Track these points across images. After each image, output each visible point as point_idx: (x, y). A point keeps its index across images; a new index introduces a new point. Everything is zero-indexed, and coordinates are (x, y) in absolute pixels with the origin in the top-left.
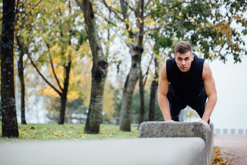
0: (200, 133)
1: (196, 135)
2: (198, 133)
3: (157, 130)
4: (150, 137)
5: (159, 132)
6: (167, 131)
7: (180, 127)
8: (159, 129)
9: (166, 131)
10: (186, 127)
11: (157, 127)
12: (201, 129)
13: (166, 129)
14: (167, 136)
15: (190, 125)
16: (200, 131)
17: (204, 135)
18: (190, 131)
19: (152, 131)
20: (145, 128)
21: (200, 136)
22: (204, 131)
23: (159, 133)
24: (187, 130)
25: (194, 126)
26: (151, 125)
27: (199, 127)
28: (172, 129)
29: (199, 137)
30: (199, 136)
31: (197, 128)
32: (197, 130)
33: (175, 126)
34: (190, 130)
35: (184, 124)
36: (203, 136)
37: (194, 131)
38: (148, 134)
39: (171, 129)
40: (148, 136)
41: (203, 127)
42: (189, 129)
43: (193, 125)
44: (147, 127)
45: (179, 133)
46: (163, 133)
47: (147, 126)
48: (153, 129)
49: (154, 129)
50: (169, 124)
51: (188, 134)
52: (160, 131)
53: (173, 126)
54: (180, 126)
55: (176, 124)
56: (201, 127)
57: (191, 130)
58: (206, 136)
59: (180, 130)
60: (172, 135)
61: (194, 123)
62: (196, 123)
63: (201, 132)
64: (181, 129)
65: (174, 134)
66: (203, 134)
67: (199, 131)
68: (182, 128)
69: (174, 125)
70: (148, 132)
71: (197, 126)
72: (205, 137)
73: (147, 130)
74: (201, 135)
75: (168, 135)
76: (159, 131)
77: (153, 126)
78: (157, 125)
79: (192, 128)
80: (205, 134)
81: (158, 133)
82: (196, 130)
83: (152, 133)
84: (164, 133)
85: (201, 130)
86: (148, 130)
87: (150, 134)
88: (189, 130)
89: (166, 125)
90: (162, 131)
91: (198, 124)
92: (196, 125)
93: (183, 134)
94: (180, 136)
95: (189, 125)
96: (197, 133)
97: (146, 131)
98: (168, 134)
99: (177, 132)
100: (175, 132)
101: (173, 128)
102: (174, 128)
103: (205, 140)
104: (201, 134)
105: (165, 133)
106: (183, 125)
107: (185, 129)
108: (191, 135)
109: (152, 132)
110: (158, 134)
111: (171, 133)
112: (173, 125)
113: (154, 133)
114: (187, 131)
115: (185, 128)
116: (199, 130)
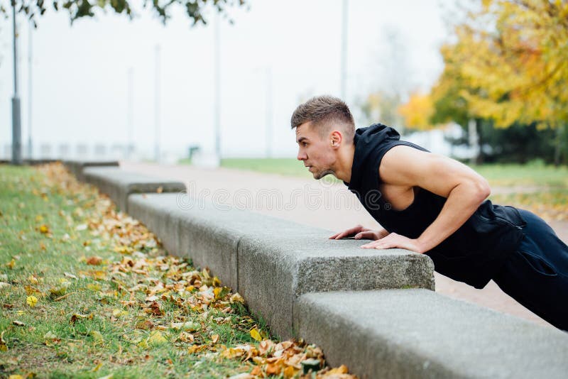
0: (424, 277)
1: (414, 283)
2: (419, 277)
3: (332, 275)
4: (317, 290)
5: (336, 278)
6: (354, 276)
7: (380, 266)
8: (336, 271)
9: (352, 276)
10: (393, 265)
11: (332, 268)
12: (425, 269)
13: (352, 271)
14: (354, 288)
15: (402, 261)
16: (423, 272)
17: (432, 282)
18: (401, 274)
19: (320, 275)
20: (307, 269)
21: (424, 285)
23: (338, 281)
24: (396, 272)
25: (411, 263)
26: (318, 263)
27: (420, 265)
28: (365, 272)
29: (420, 287)
30: (420, 283)
31: (417, 267)
33: (370, 265)
34: (403, 271)
36: (427, 283)
37: (409, 274)
38: (312, 283)
39: (362, 270)
40: (312, 288)
42: (401, 269)
43: (407, 260)
44: (310, 268)
45: (378, 279)
46: (344, 280)
47: (310, 265)
48: (323, 271)
49: (325, 272)
50: (357, 259)
51: (398, 282)
52: (338, 276)
53: (365, 265)
54: (380, 263)
55: (372, 261)
56: (424, 265)
57: (405, 272)
59: (380, 272)
60: (364, 284)
61: (409, 256)
62: (414, 256)
63: (426, 274)
64: (383, 270)
65: (368, 281)
66: (430, 280)
68: (385, 268)
69: (369, 262)
70: (314, 279)
71: (417, 262)
72: (432, 287)
73: (310, 274)
74: (424, 283)
75: (355, 284)
76: (335, 276)
77: (323, 264)
78: (332, 262)
79: (407, 267)
80: (433, 279)
81: (334, 280)
82: (415, 271)
83: (321, 280)
84: (347, 280)
86: (313, 275)
87: (318, 283)
88: (399, 272)
89: (352, 263)
90: (342, 276)
91: (417, 258)
92: (413, 261)
93: (387, 280)
94: (381, 287)
95: (399, 262)
96: (416, 278)
97: (309, 278)
98: (355, 281)
99: (374, 277)
100: (369, 278)
101: (365, 268)
102: (368, 269)
105: (350, 279)
106: (388, 262)
107: (390, 271)
108: (404, 283)
109: (323, 278)
110: (335, 283)
111: (361, 280)
112: (365, 262)
113: (326, 280)
114: (395, 275)
115: (392, 268)
116: (420, 271)
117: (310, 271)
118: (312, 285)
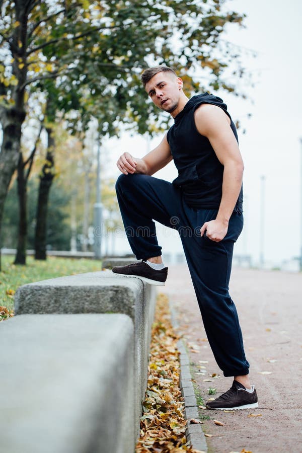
0: (125, 305)
1: (117, 309)
2: (122, 305)
3: (47, 300)
4: (35, 312)
5: (51, 303)
6: (66, 302)
7: (88, 294)
8: (50, 297)
9: (64, 302)
10: (99, 294)
11: (47, 295)
12: (127, 298)
13: (64, 298)
14: (66, 311)
15: (107, 290)
16: (125, 301)
17: (132, 309)
18: (106, 302)
19: (38, 300)
21: (125, 311)
22: (131, 301)
23: (52, 305)
24: (102, 300)
25: (115, 293)
26: (36, 290)
27: (123, 294)
28: (75, 299)
29: (122, 312)
30: (122, 309)
31: (120, 296)
32: (119, 299)
33: (80, 293)
34: (107, 299)
35: (95, 289)
36: (129, 310)
37: (113, 302)
38: (31, 306)
39: (73, 297)
40: (30, 310)
41: (130, 294)
42: (106, 297)
43: (111, 290)
44: (29, 294)
45: (87, 305)
46: (57, 305)
47: (29, 291)
48: (40, 297)
49: (42, 298)
50: (70, 288)
51: (103, 308)
52: (53, 301)
53: (75, 293)
54: (88, 292)
55: (82, 289)
56: (125, 295)
57: (109, 300)
58: (134, 311)
59: (88, 299)
60: (74, 309)
61: (114, 286)
62: (118, 287)
63: (127, 302)
64: (90, 297)
65: (78, 307)
66: (130, 307)
67: (123, 302)
68: (93, 296)
69: (79, 290)
70: (32, 303)
71: (120, 291)
72: (132, 313)
73: (29, 299)
74: (125, 309)
75: (67, 309)
76: (50, 301)
77: (40, 292)
78: (48, 290)
79: (111, 296)
80: (133, 307)
81: (49, 305)
82: (117, 299)
83: (38, 304)
84: (60, 305)
85: (127, 300)
86: (31, 300)
87: (35, 307)
88: (105, 300)
89: (65, 291)
90: (56, 301)
91: (120, 289)
92: (117, 291)
93: (94, 306)
94: (89, 311)
95: (105, 291)
96: (119, 305)
97: (28, 302)
98: (67, 306)
99: (83, 303)
100: (79, 304)
101: (75, 295)
102: (78, 296)
103: (132, 317)
104: (127, 308)
105: (63, 304)
106: (95, 291)
107: (97, 298)
108: (109, 309)
109: (39, 302)
110: (50, 307)
111: (72, 306)
112: (75, 291)
113: (42, 305)
114: (101, 302)
115: (98, 296)
116: (123, 299)
117: (29, 297)
118: (30, 308)
